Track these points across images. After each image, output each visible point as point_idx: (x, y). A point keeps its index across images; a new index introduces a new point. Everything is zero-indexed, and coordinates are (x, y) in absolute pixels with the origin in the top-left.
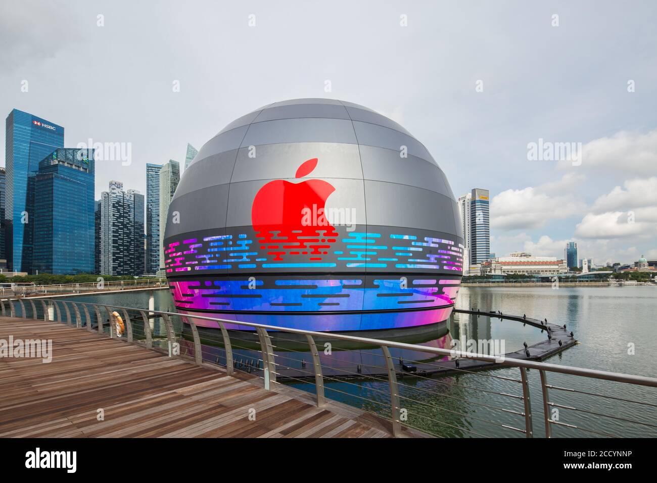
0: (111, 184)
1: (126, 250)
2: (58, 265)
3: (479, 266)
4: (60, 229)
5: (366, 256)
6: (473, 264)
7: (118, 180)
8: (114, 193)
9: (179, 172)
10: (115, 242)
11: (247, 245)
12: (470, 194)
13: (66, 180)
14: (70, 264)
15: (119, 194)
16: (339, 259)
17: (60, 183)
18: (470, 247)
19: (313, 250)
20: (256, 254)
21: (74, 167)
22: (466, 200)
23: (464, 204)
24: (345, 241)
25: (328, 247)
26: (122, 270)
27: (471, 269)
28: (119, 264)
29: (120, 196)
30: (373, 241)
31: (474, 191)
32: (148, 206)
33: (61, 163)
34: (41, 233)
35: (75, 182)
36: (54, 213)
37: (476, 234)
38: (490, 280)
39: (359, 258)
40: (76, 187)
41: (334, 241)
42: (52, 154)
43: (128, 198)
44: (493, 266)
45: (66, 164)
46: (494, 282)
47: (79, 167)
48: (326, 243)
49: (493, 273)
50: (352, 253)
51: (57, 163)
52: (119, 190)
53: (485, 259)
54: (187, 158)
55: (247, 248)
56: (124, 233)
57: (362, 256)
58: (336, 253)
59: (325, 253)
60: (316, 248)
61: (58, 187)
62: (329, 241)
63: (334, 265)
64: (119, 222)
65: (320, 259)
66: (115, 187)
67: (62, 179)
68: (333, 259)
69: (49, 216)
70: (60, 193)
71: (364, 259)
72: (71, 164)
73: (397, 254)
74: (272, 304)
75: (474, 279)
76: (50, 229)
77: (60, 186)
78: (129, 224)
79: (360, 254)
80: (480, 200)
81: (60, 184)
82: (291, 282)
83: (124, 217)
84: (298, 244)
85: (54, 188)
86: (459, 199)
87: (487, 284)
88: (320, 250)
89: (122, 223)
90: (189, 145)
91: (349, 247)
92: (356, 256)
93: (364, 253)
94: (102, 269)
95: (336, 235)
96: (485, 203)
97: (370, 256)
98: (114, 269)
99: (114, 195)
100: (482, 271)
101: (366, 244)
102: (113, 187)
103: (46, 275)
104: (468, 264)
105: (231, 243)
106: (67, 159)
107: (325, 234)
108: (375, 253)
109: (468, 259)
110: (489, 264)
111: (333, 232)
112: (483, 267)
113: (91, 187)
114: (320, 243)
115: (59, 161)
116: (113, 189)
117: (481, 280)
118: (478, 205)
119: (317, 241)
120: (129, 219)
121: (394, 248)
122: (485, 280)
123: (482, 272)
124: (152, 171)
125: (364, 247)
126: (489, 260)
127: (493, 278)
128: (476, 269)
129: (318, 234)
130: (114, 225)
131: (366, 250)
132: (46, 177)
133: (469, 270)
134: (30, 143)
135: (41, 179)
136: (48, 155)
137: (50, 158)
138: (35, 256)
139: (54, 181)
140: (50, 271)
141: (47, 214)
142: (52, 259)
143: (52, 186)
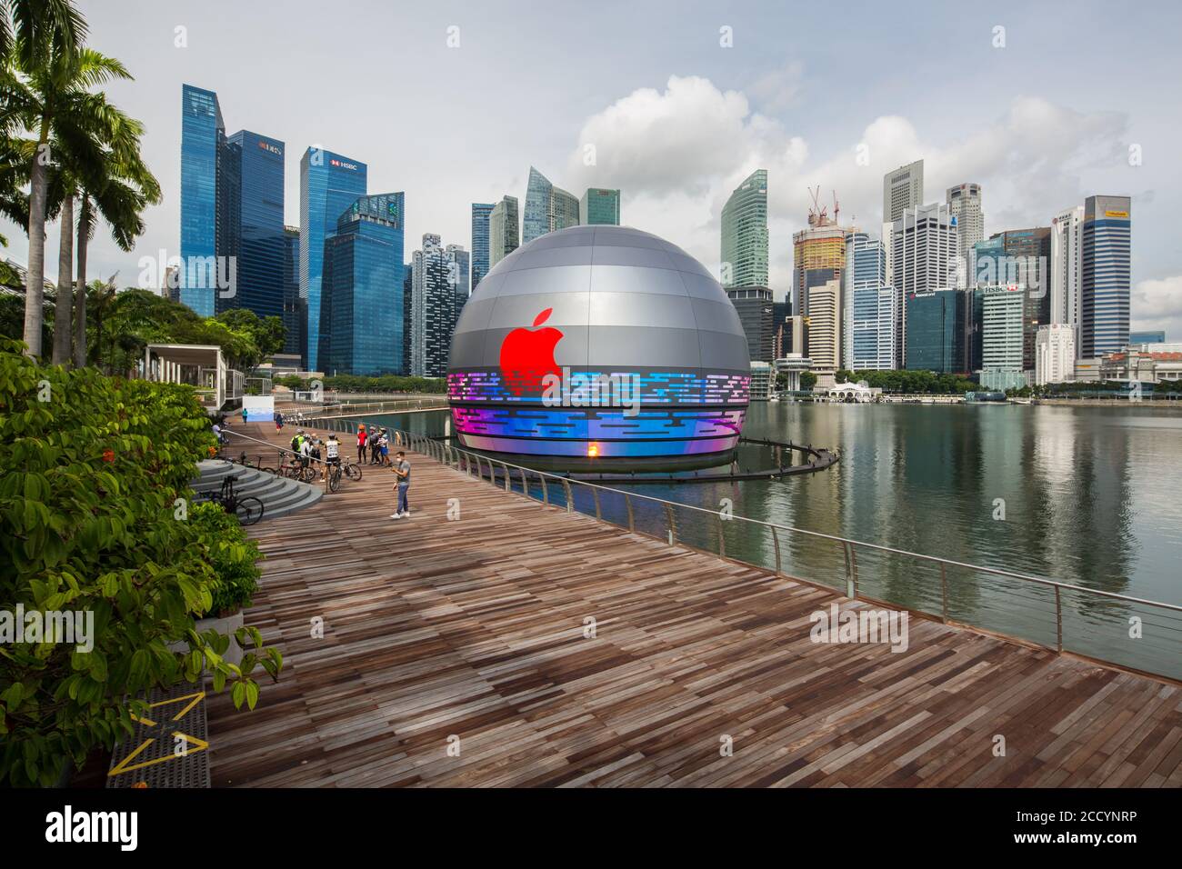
0: (425, 238)
1: (444, 338)
2: (359, 363)
3: (1099, 361)
6: (1084, 357)
7: (434, 232)
8: (429, 253)
9: (517, 215)
10: (429, 326)
12: (1082, 208)
13: (369, 241)
14: (373, 362)
15: (434, 254)
17: (362, 246)
21: (379, 222)
22: (1073, 224)
23: (1066, 231)
26: (440, 368)
27: (1079, 368)
28: (435, 359)
29: (437, 256)
31: (1090, 203)
32: (473, 269)
33: (363, 218)
34: (341, 318)
35: (378, 243)
36: (355, 290)
37: (1093, 294)
38: (1116, 392)
40: (382, 250)
42: (353, 206)
43: (447, 258)
44: (1132, 361)
45: (369, 219)
47: (384, 221)
51: (358, 218)
52: (436, 247)
53: (1116, 348)
54: (529, 190)
55: (497, 384)
56: (442, 312)
61: (360, 252)
64: (435, 296)
66: (430, 243)
67: (366, 240)
69: (349, 293)
70: (362, 260)
72: (376, 218)
74: (516, 430)
75: (1076, 390)
76: (351, 312)
77: (362, 250)
78: (448, 298)
80: (1105, 220)
81: (362, 248)
83: (442, 287)
85: (355, 254)
86: (1055, 221)
87: (1108, 403)
89: (439, 297)
90: (532, 170)
94: (412, 367)
96: (1121, 225)
98: (429, 366)
99: (429, 256)
100: (1104, 374)
102: (429, 243)
103: (347, 378)
104: (1073, 358)
105: (485, 379)
106: (370, 210)
109: (1073, 347)
110: (1124, 358)
112: (1107, 365)
113: (399, 248)
115: (361, 216)
116: (428, 246)
117: (1090, 392)
118: (1100, 232)
120: (448, 291)
122: (1104, 393)
123: (1103, 376)
124: (481, 212)
126: (1123, 349)
127: (1124, 389)
128: (1092, 368)
130: (429, 301)
132: (346, 240)
133: (1075, 371)
134: (328, 192)
135: (340, 242)
136: (347, 208)
137: (350, 211)
138: (334, 350)
139: (355, 244)
140: (350, 371)
141: (347, 291)
142: (352, 354)
143: (353, 251)
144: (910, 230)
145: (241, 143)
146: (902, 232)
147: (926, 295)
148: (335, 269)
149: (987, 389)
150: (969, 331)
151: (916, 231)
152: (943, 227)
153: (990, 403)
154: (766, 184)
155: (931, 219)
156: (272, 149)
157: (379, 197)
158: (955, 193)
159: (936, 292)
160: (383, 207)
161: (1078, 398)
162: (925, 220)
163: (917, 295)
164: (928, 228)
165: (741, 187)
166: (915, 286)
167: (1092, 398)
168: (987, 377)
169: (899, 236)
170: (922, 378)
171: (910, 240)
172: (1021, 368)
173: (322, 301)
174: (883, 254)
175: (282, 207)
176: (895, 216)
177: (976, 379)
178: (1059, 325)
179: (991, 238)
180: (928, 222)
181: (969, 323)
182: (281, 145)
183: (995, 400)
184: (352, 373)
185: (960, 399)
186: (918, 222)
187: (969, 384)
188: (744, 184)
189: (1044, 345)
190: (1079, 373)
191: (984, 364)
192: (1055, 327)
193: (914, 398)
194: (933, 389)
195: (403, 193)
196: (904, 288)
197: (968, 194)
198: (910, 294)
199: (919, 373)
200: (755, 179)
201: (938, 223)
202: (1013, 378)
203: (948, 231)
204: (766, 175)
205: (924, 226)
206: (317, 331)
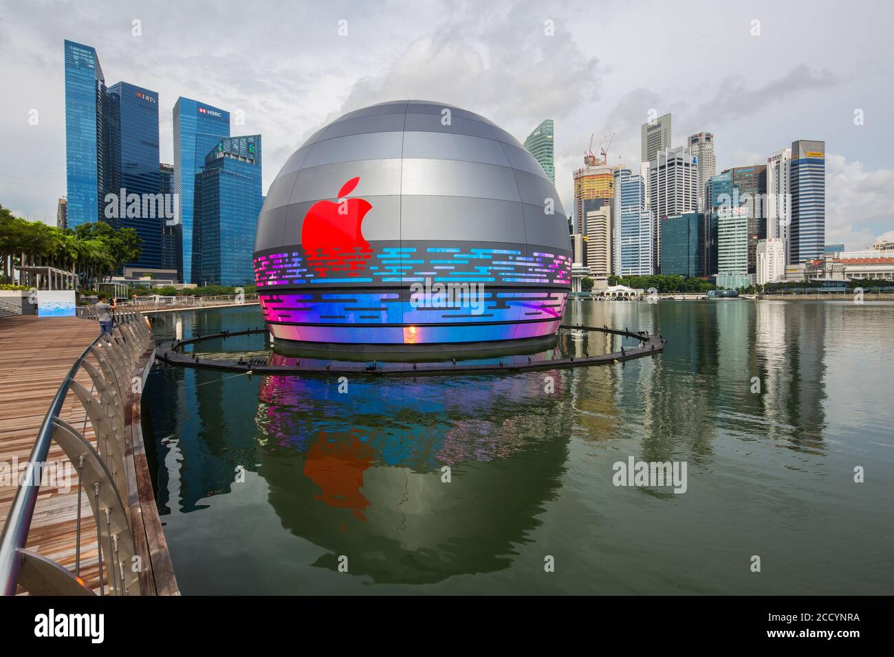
2: (226, 276)
3: (803, 266)
4: (227, 234)
5: (401, 271)
6: (792, 263)
11: (299, 262)
12: (790, 150)
13: (232, 175)
14: (238, 274)
16: (375, 274)
17: (226, 179)
18: (788, 236)
19: (351, 266)
20: (305, 270)
21: (240, 159)
22: (783, 161)
23: (778, 168)
24: (379, 256)
25: (364, 262)
27: (788, 272)
30: (408, 256)
31: (796, 146)
33: (227, 155)
34: (209, 238)
35: (241, 177)
36: (221, 215)
37: (798, 215)
38: (819, 289)
39: (395, 273)
40: (244, 182)
41: (369, 257)
42: (218, 146)
44: (828, 266)
45: (232, 157)
46: (827, 293)
47: (245, 158)
48: (363, 259)
49: (828, 278)
50: (387, 268)
51: (223, 156)
53: (816, 256)
55: (299, 265)
57: (398, 271)
58: (372, 268)
59: (362, 268)
60: (354, 264)
61: (225, 184)
62: (365, 257)
63: (370, 280)
65: (357, 274)
67: (228, 174)
68: (370, 274)
69: (216, 218)
70: (226, 191)
71: (399, 273)
72: (237, 156)
73: (436, 268)
74: (322, 317)
75: (789, 287)
76: (218, 233)
77: (226, 183)
79: (394, 269)
80: (807, 159)
81: (227, 181)
82: (335, 296)
84: (337, 261)
85: (220, 185)
86: (770, 160)
87: (813, 297)
88: (357, 265)
91: (384, 262)
92: (391, 271)
93: (399, 268)
95: (371, 251)
96: (818, 163)
97: (404, 271)
100: (806, 275)
101: (401, 259)
103: (215, 288)
104: (784, 264)
105: (287, 260)
106: (233, 149)
107: (361, 251)
108: (411, 268)
109: (784, 255)
110: (821, 264)
111: (369, 248)
112: (810, 268)
113: (258, 181)
114: (357, 259)
115: (224, 154)
117: (800, 289)
118: (803, 168)
119: (354, 257)
121: (432, 262)
122: (810, 289)
123: (806, 277)
125: (399, 262)
126: (821, 257)
127: (824, 286)
128: (798, 271)
129: (355, 251)
131: (401, 265)
132: (212, 174)
133: (785, 274)
134: (197, 135)
135: (208, 175)
136: (213, 147)
137: (216, 149)
138: (204, 265)
139: (220, 177)
140: (218, 282)
141: (214, 216)
142: (220, 268)
143: (218, 183)
144: (662, 167)
145: (120, 93)
146: (656, 169)
147: (676, 217)
148: (204, 198)
149: (722, 288)
150: (707, 244)
151: (667, 168)
152: (687, 165)
153: (726, 298)
154: (553, 131)
155: (678, 159)
156: (147, 98)
157: (239, 138)
158: (694, 140)
159: (683, 215)
160: (243, 146)
161: (790, 293)
162: (674, 159)
163: (669, 217)
164: (676, 166)
165: (533, 133)
166: (667, 211)
167: (801, 293)
168: (721, 279)
169: (654, 172)
170: (674, 281)
171: (663, 175)
172: (746, 272)
173: (194, 225)
174: (643, 185)
175: (158, 147)
176: (650, 157)
177: (713, 281)
178: (773, 239)
179: (722, 173)
180: (676, 161)
181: (707, 239)
182: (155, 95)
183: (730, 297)
184: (220, 284)
185: (703, 296)
186: (668, 161)
187: (709, 285)
188: (535, 131)
189: (762, 254)
190: (788, 276)
191: (719, 269)
192: (770, 240)
193: (669, 296)
194: (682, 289)
195: (260, 136)
196: (658, 212)
197: (704, 140)
198: (663, 217)
199: (672, 277)
200: (544, 127)
201: (684, 162)
202: (741, 280)
203: (690, 168)
204: (552, 124)
205: (673, 164)
206: (191, 250)
